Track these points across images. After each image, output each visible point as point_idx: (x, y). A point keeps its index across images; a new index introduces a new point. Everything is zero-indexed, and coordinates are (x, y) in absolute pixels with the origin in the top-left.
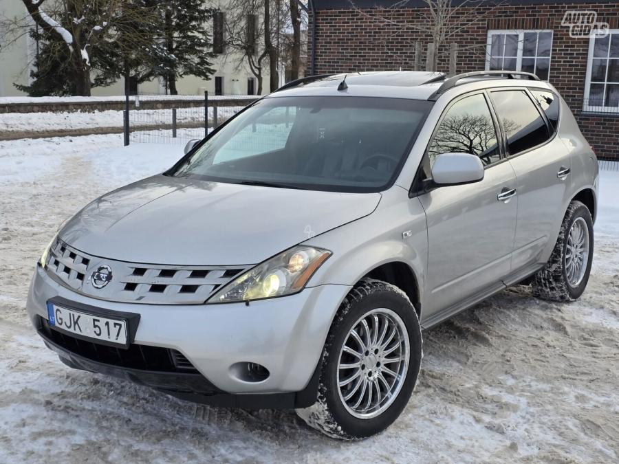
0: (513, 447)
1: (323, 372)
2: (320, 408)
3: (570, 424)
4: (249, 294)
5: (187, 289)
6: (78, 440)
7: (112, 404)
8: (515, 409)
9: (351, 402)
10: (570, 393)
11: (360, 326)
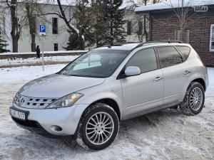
1: (80, 129)
2: (79, 141)
3: (163, 150)
5: (42, 104)
6: (18, 147)
8: (149, 145)
9: (92, 140)
11: (94, 117)
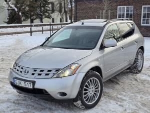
0: (125, 110)
1: (80, 94)
2: (79, 102)
3: (139, 104)
4: (62, 75)
5: (47, 75)
7: (29, 102)
8: (126, 100)
9: (87, 100)
10: (139, 96)
11: (88, 82)
